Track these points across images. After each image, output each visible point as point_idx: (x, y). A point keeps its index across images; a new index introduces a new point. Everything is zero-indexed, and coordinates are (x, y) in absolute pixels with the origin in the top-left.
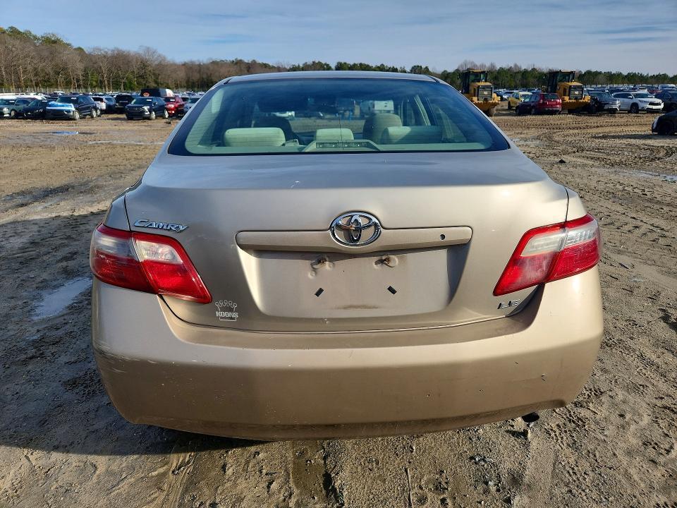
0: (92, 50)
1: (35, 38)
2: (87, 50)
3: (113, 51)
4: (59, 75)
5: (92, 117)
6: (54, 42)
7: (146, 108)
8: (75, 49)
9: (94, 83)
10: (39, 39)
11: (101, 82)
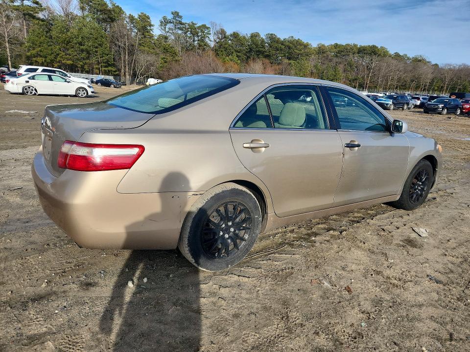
0: (444, 65)
1: (408, 58)
2: (440, 66)
3: (460, 66)
4: (413, 82)
5: (403, 109)
6: (420, 61)
7: (441, 106)
8: (433, 65)
9: (436, 88)
10: (410, 59)
11: (442, 87)
